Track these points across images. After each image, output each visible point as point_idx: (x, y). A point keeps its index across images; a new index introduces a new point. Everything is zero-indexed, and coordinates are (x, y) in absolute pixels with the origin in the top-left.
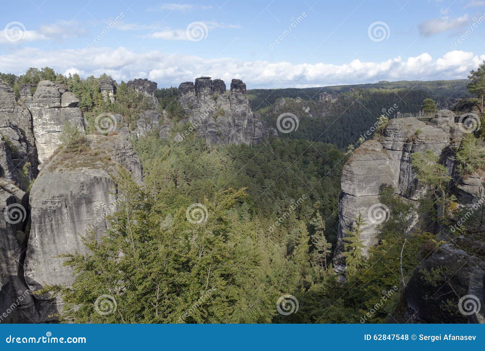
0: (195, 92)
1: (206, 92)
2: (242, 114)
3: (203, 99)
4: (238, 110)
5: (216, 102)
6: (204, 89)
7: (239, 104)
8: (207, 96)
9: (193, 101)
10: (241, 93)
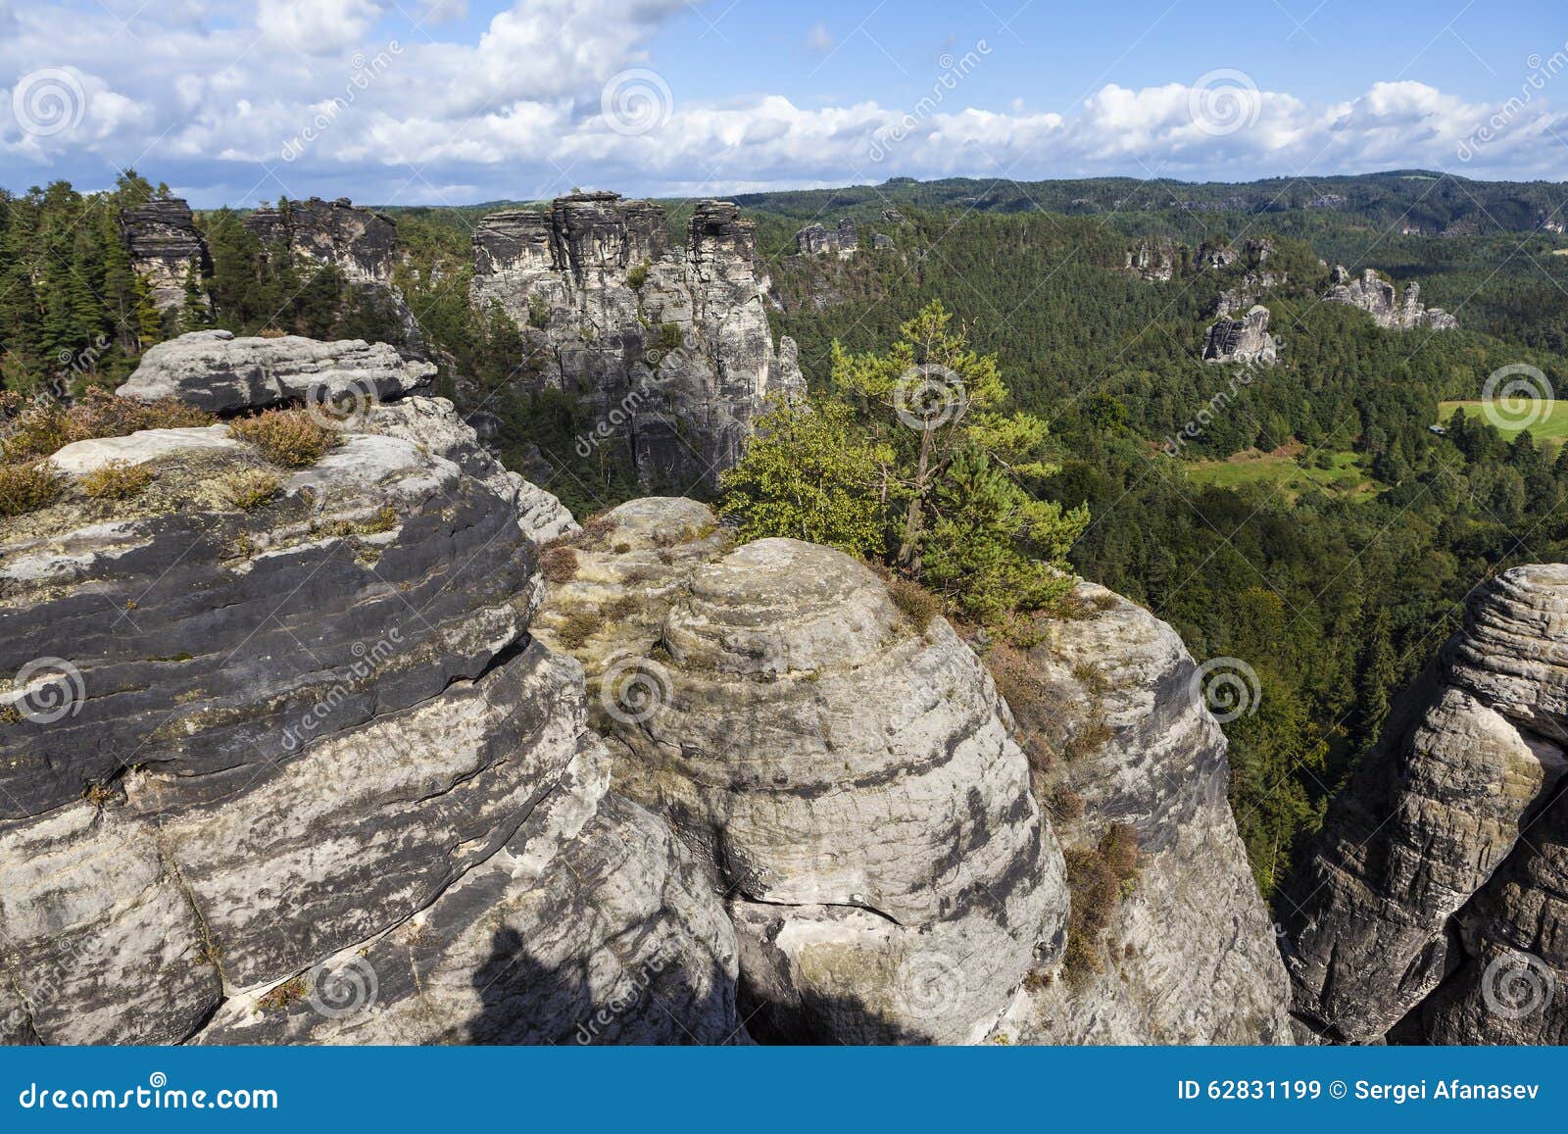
0: (548, 254)
1: (606, 256)
2: (750, 343)
3: (598, 285)
4: (733, 327)
5: (641, 298)
6: (597, 243)
7: (733, 304)
8: (611, 273)
9: (545, 294)
10: (739, 260)
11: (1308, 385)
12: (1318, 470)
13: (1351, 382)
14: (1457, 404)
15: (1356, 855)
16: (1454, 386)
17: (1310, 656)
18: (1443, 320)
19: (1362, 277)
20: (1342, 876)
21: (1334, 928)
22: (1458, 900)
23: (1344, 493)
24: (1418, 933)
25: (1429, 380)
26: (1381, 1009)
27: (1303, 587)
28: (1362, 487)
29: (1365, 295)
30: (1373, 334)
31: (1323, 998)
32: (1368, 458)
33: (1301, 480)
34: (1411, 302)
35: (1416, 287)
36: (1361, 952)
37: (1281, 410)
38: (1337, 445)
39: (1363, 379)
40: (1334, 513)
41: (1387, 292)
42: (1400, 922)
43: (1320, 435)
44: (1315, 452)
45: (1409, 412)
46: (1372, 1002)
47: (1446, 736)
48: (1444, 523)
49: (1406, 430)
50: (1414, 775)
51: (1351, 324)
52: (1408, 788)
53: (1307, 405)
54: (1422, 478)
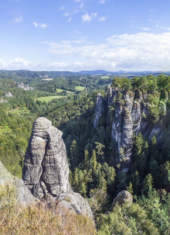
11: (18, 99)
12: (22, 110)
13: (23, 98)
14: (36, 99)
15: (29, 161)
16: (35, 97)
17: (27, 135)
18: (32, 89)
19: (21, 84)
20: (28, 164)
21: (29, 171)
22: (41, 161)
23: (26, 112)
24: (38, 167)
25: (33, 96)
26: (37, 178)
27: (24, 126)
28: (28, 111)
29: (22, 86)
30: (24, 91)
31: (31, 181)
32: (28, 107)
33: (20, 112)
34: (28, 86)
35: (28, 85)
36: (33, 173)
37: (15, 103)
38: (23, 106)
39: (24, 97)
40: (25, 115)
41: (25, 86)
42: (36, 167)
43: (21, 105)
44: (21, 108)
45: (31, 101)
46: (36, 178)
47: (34, 142)
48: (39, 113)
49: (31, 103)
50: (32, 148)
51: (21, 90)
52: (32, 150)
53: (18, 102)
54: (35, 109)
